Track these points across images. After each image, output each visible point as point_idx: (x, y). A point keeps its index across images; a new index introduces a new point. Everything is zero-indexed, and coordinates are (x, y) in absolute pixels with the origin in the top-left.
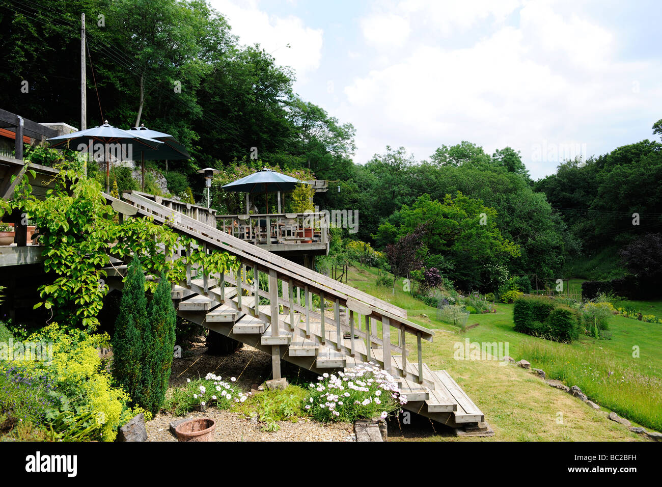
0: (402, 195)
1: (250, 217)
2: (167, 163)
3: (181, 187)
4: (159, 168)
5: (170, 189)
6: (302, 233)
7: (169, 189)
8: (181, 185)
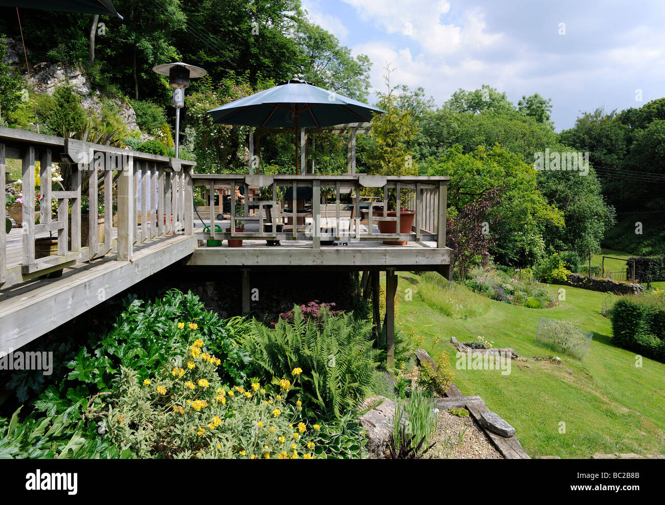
0: (419, 144)
1: (275, 180)
2: (137, 88)
3: (156, 122)
4: (125, 95)
5: (141, 125)
6: (395, 222)
7: (138, 124)
8: (155, 119)
